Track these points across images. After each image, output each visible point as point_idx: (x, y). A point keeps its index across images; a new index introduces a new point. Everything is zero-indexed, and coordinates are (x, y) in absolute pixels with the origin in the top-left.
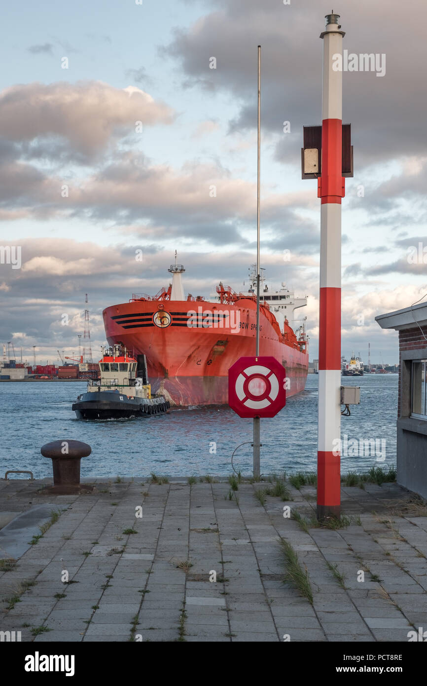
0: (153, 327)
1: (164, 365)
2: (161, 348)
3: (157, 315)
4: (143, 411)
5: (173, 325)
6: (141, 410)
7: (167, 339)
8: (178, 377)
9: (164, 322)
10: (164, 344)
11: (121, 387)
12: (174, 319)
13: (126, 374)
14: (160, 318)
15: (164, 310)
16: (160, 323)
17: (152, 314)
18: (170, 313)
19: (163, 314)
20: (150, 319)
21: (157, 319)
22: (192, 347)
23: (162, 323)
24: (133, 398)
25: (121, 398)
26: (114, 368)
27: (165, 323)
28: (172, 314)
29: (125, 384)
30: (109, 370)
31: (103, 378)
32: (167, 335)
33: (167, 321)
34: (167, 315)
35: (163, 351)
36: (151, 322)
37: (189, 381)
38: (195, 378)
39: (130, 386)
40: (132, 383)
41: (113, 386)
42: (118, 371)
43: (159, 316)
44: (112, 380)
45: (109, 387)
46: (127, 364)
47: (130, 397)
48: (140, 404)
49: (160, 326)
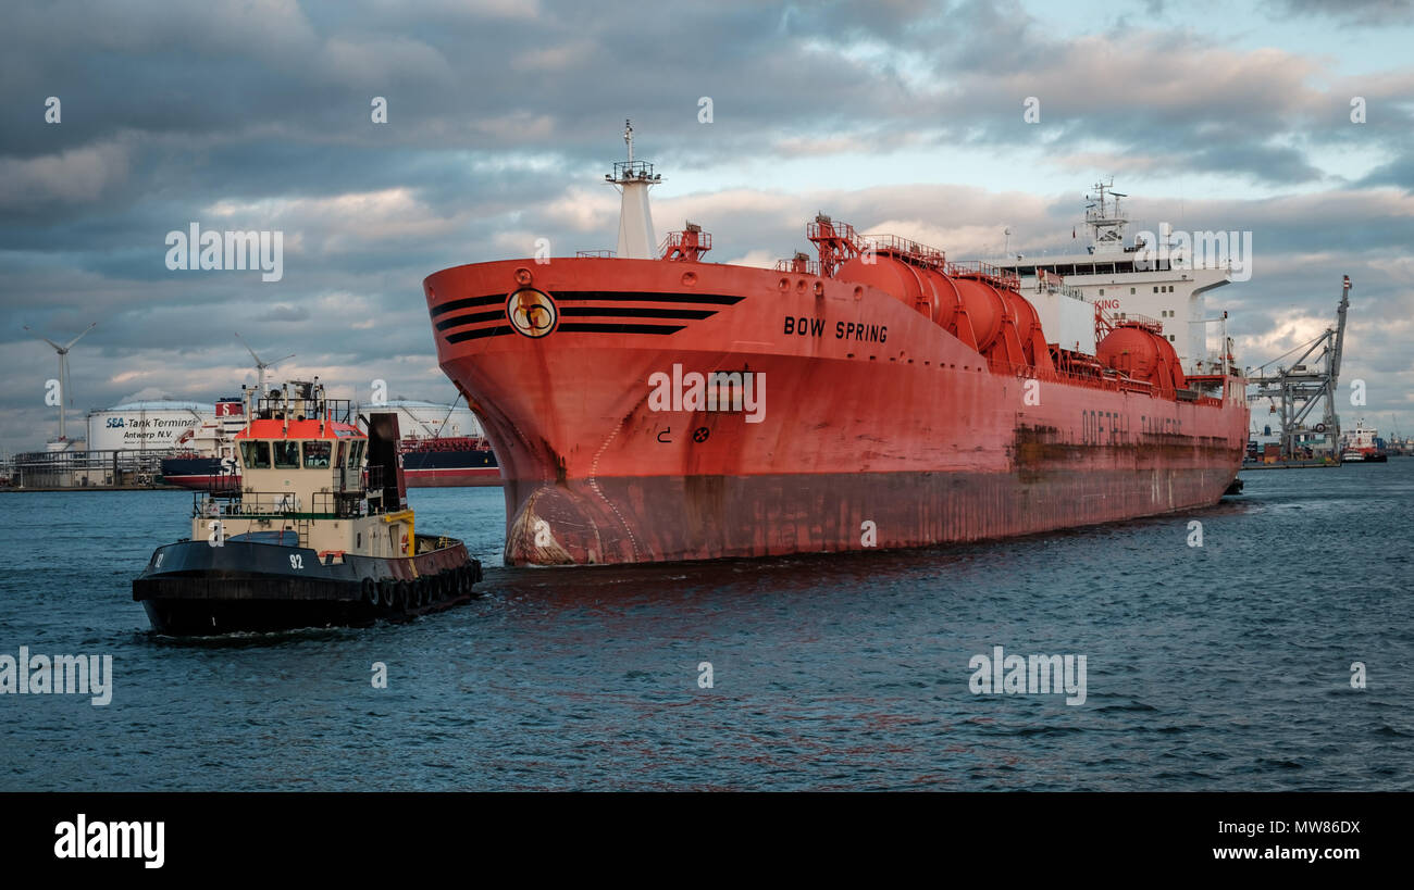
0: (512, 335)
1: (553, 444)
2: (539, 395)
3: (515, 302)
4: (375, 602)
5: (564, 328)
6: (366, 599)
7: (551, 370)
8: (598, 479)
9: (536, 319)
10: (547, 388)
11: (304, 522)
12: (565, 312)
13: (326, 478)
14: (525, 310)
15: (536, 286)
16: (528, 325)
17: (501, 298)
18: (551, 293)
19: (533, 298)
20: (500, 315)
21: (518, 312)
22: (629, 391)
23: (533, 324)
24: (337, 560)
25: (296, 561)
26: (287, 457)
27: (541, 323)
28: (557, 296)
29: (319, 509)
30: (269, 463)
31: (249, 491)
32: (550, 359)
33: (546, 318)
34: (545, 302)
35: (547, 405)
36: (503, 323)
37: (635, 492)
38: (655, 484)
39: (337, 516)
40: (345, 506)
41: (277, 515)
42: (298, 467)
43: (521, 303)
44: (279, 498)
45: (264, 519)
46: (329, 444)
47: (330, 557)
48: (366, 579)
49: (529, 333)
